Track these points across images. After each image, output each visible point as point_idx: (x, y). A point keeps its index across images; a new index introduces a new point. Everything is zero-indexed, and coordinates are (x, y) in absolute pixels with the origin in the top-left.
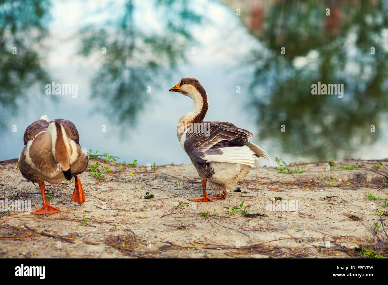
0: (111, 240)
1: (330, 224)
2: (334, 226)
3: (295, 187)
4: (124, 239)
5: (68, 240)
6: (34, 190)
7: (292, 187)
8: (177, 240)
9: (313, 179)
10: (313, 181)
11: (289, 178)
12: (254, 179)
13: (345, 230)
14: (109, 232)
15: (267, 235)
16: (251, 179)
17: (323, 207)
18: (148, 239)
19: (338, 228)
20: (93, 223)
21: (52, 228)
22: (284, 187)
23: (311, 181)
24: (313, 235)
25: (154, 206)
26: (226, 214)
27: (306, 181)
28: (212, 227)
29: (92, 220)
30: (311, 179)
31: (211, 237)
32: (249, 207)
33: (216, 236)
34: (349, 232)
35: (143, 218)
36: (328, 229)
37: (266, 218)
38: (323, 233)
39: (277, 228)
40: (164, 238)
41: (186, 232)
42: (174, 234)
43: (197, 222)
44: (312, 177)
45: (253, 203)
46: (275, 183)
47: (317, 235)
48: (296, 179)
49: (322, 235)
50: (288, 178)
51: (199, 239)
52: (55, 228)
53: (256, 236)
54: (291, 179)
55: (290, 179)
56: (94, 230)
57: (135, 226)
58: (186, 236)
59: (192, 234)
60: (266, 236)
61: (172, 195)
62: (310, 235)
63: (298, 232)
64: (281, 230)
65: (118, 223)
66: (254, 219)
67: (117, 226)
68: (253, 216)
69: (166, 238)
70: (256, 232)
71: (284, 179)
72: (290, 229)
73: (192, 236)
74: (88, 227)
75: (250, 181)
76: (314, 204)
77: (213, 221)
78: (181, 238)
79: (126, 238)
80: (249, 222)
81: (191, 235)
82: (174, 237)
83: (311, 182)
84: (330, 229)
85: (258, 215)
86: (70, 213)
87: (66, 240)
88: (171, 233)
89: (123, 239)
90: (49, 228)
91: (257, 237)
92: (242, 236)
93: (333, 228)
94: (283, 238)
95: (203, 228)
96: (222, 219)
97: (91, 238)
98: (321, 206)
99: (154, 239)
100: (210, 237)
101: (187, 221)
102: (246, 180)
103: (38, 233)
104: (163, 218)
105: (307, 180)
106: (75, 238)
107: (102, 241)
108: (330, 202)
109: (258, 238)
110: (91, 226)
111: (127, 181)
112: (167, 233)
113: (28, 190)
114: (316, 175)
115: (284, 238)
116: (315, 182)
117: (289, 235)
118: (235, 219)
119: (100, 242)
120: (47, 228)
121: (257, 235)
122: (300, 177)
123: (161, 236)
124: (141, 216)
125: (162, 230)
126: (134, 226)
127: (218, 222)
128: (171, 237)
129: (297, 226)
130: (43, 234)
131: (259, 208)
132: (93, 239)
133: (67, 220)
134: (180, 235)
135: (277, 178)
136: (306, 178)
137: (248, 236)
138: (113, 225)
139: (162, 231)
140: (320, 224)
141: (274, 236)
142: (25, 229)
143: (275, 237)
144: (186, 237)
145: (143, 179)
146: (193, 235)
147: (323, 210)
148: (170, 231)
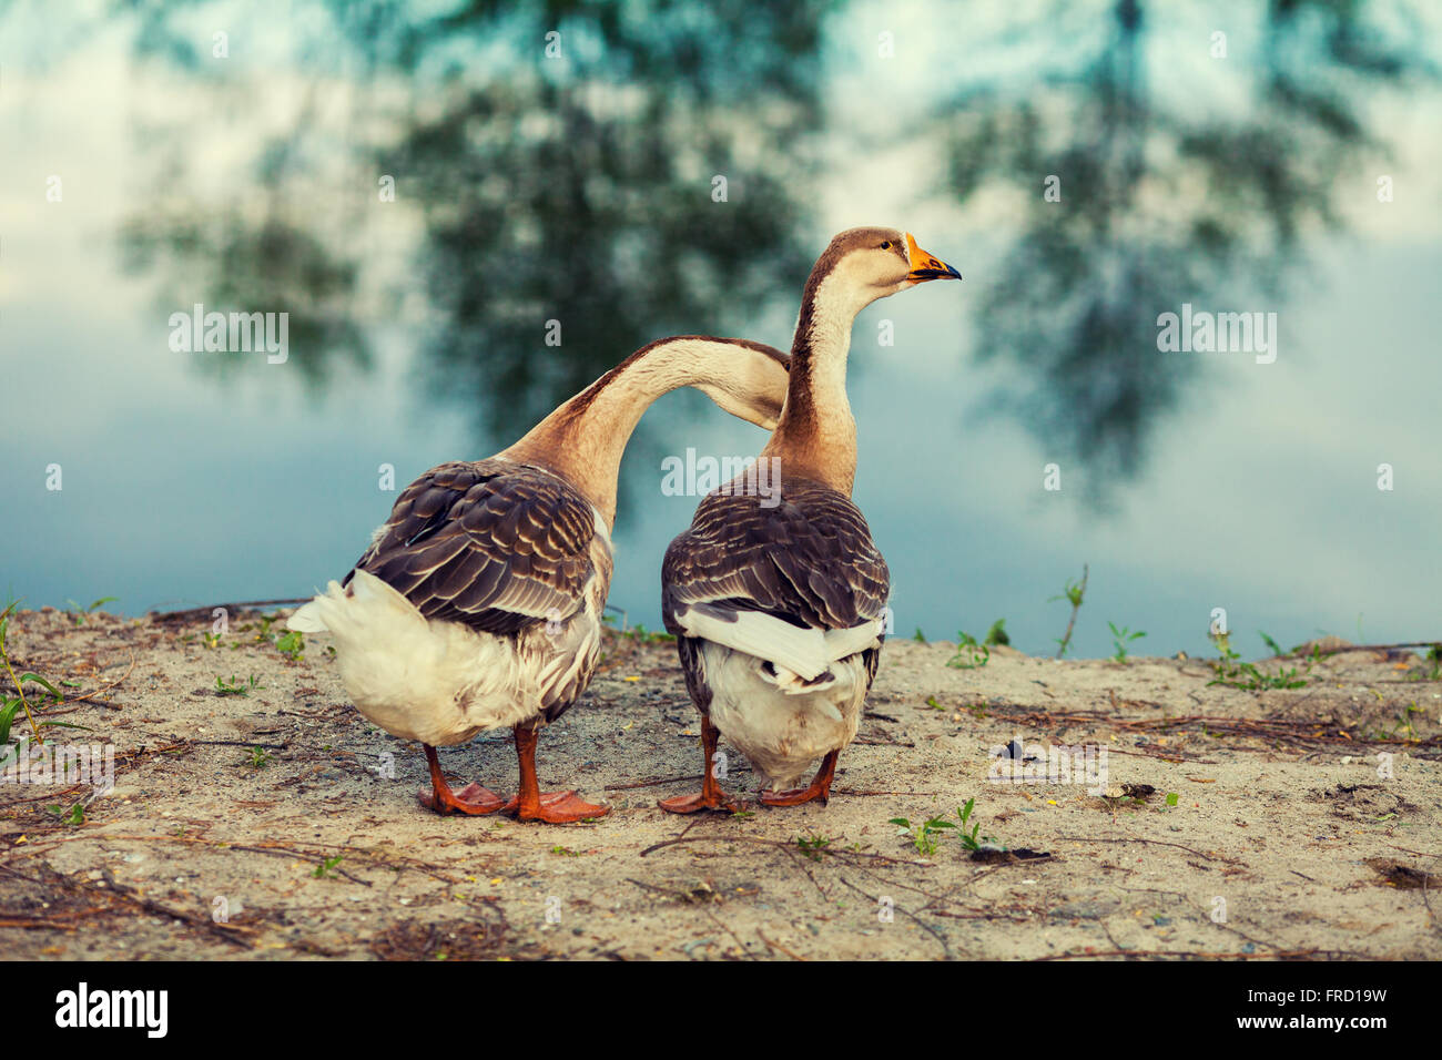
0: (399, 940)
1: (1292, 899)
2: (1300, 910)
3: (1252, 742)
4: (453, 936)
5: (231, 935)
6: (222, 730)
7: (1238, 742)
8: (659, 945)
9: (1336, 712)
10: (1334, 720)
11: (1244, 706)
12: (1099, 708)
13: (1341, 926)
14: (409, 905)
15: (1024, 937)
16: (1089, 708)
17: (1304, 828)
18: (546, 938)
19: (1315, 918)
20: (369, 869)
21: (200, 887)
22: (1206, 742)
23: (1328, 719)
24: (1203, 944)
25: (639, 806)
26: (903, 846)
27: (1308, 722)
28: (821, 900)
29: (373, 854)
30: (1327, 715)
31: (794, 940)
32: (1004, 820)
33: (816, 933)
34: (1352, 934)
35: (575, 854)
36: (1272, 919)
37: (1050, 868)
38: (1243, 937)
39: (1078, 908)
40: (610, 937)
41: (705, 914)
42: (655, 922)
43: (772, 874)
44: (1332, 704)
45: (1028, 805)
46: (1179, 724)
47: (1218, 944)
48: (1267, 711)
49: (1239, 942)
50: (1237, 707)
51: (749, 944)
52: (210, 885)
53: (976, 939)
54: (1249, 709)
55: (1244, 709)
56: (359, 894)
57: (524, 884)
58: (700, 930)
59: (723, 926)
60: (1017, 939)
61: (735, 762)
62: (1192, 942)
63: (1148, 927)
64: (1090, 917)
65: (468, 873)
66: (1003, 869)
67: (456, 883)
68: (1001, 858)
69: (618, 937)
70: (988, 922)
71: (1221, 711)
72: (1126, 914)
73: (720, 933)
74: (343, 886)
75: (1081, 715)
76: (1275, 817)
77: (835, 875)
78: (678, 939)
79: (462, 931)
80: (978, 883)
81: (719, 929)
82: (650, 933)
83: (1325, 725)
84: (1280, 919)
85: (1024, 854)
86: (306, 825)
87: (225, 933)
88: (642, 918)
89: (448, 935)
90: (188, 885)
91: (978, 943)
92: (922, 938)
93: (1293, 917)
94: (1083, 952)
95: (784, 901)
96: (878, 867)
97: (327, 929)
98: (1299, 824)
99: (568, 939)
100: (791, 937)
101: (732, 871)
102: (1069, 710)
103: (136, 903)
104: (650, 857)
105: (1312, 716)
106: (265, 928)
107: (366, 941)
108: (1339, 810)
109: (981, 947)
110: (354, 880)
111: (600, 703)
112: (629, 917)
113: (201, 730)
114: (1351, 698)
115: (1087, 949)
116: (1343, 726)
117: (1109, 937)
118: (928, 866)
119: (352, 948)
120: (183, 884)
121: (982, 936)
122: (1286, 704)
123: (596, 931)
124: (574, 846)
125: (618, 906)
126: (520, 884)
127: (856, 878)
128: (637, 934)
129: (1154, 905)
130: (149, 908)
131: (1040, 828)
132: (331, 933)
133: (277, 855)
134: (675, 928)
135: (1195, 703)
136: (1306, 710)
137: (944, 937)
138: (443, 880)
139: (612, 910)
140: (1250, 899)
141: (1050, 941)
142: (101, 884)
143: (1051, 946)
144: (696, 934)
145: (666, 697)
146: (727, 930)
147: (1299, 841)
148: (647, 909)
